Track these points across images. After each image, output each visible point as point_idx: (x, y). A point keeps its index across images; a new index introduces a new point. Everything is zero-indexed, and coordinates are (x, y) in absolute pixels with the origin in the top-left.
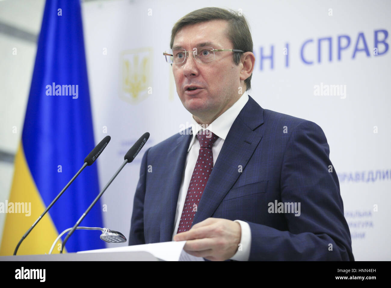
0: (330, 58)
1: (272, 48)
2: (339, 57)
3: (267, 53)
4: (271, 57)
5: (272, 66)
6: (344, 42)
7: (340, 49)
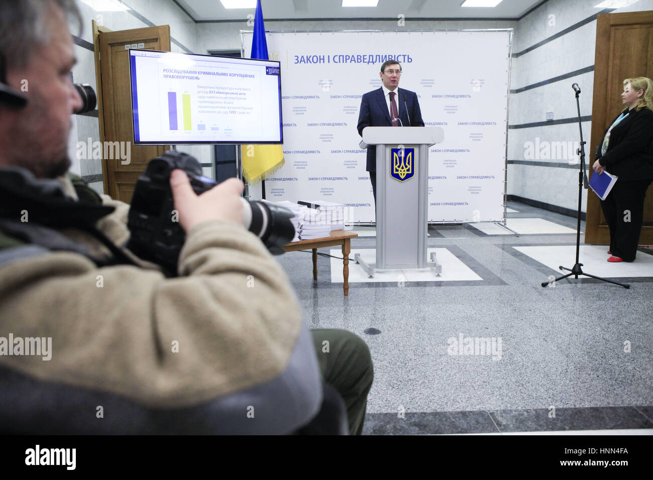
0: (343, 62)
1: (324, 56)
2: (346, 62)
3: (322, 57)
4: (323, 59)
5: (324, 62)
6: (348, 57)
7: (346, 59)
